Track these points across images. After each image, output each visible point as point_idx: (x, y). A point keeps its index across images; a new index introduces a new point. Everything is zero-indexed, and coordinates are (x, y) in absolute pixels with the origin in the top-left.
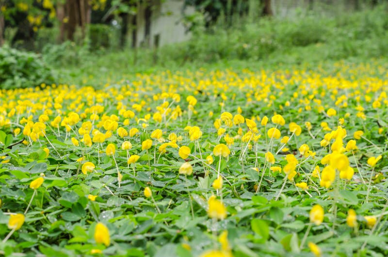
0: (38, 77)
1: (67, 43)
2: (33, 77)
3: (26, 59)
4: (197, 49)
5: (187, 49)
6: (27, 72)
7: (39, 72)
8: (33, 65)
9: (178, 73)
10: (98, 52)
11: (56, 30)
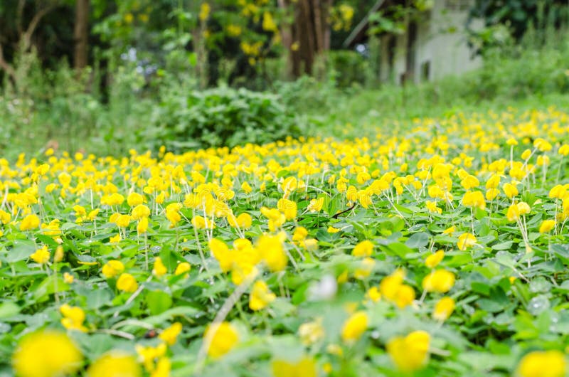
0: (278, 127)
1: (304, 78)
2: (271, 128)
3: (260, 102)
4: (494, 80)
5: (478, 81)
6: (263, 121)
7: (278, 120)
8: (271, 110)
9: (475, 115)
10: (349, 90)
11: (284, 61)
